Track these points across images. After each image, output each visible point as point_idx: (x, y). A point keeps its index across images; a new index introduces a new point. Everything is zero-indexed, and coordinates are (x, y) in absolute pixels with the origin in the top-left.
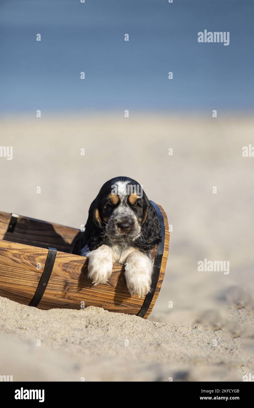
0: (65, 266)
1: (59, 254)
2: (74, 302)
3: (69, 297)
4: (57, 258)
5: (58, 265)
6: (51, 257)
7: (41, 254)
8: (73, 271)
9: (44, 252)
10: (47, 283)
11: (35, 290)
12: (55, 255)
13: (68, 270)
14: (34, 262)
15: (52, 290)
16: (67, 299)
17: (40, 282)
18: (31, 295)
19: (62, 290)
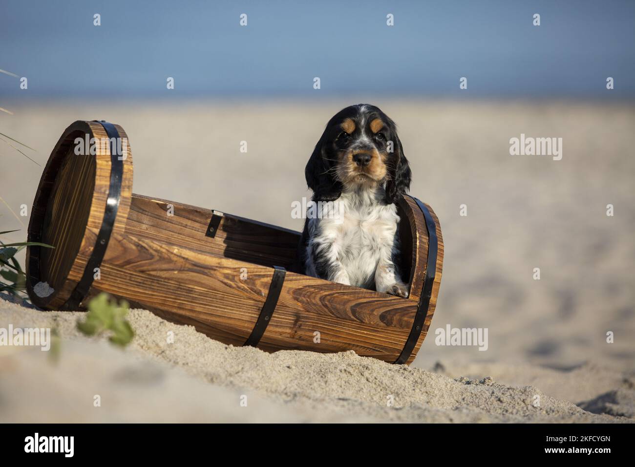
0: (297, 293)
1: (289, 275)
2: (307, 345)
3: (300, 337)
4: (286, 281)
5: (286, 291)
6: (278, 280)
7: (264, 276)
8: (307, 300)
9: (269, 273)
10: (270, 316)
11: (253, 326)
12: (284, 277)
13: (300, 299)
14: (253, 287)
15: (277, 326)
16: (297, 339)
17: (260, 315)
18: (247, 333)
19: (291, 327)
